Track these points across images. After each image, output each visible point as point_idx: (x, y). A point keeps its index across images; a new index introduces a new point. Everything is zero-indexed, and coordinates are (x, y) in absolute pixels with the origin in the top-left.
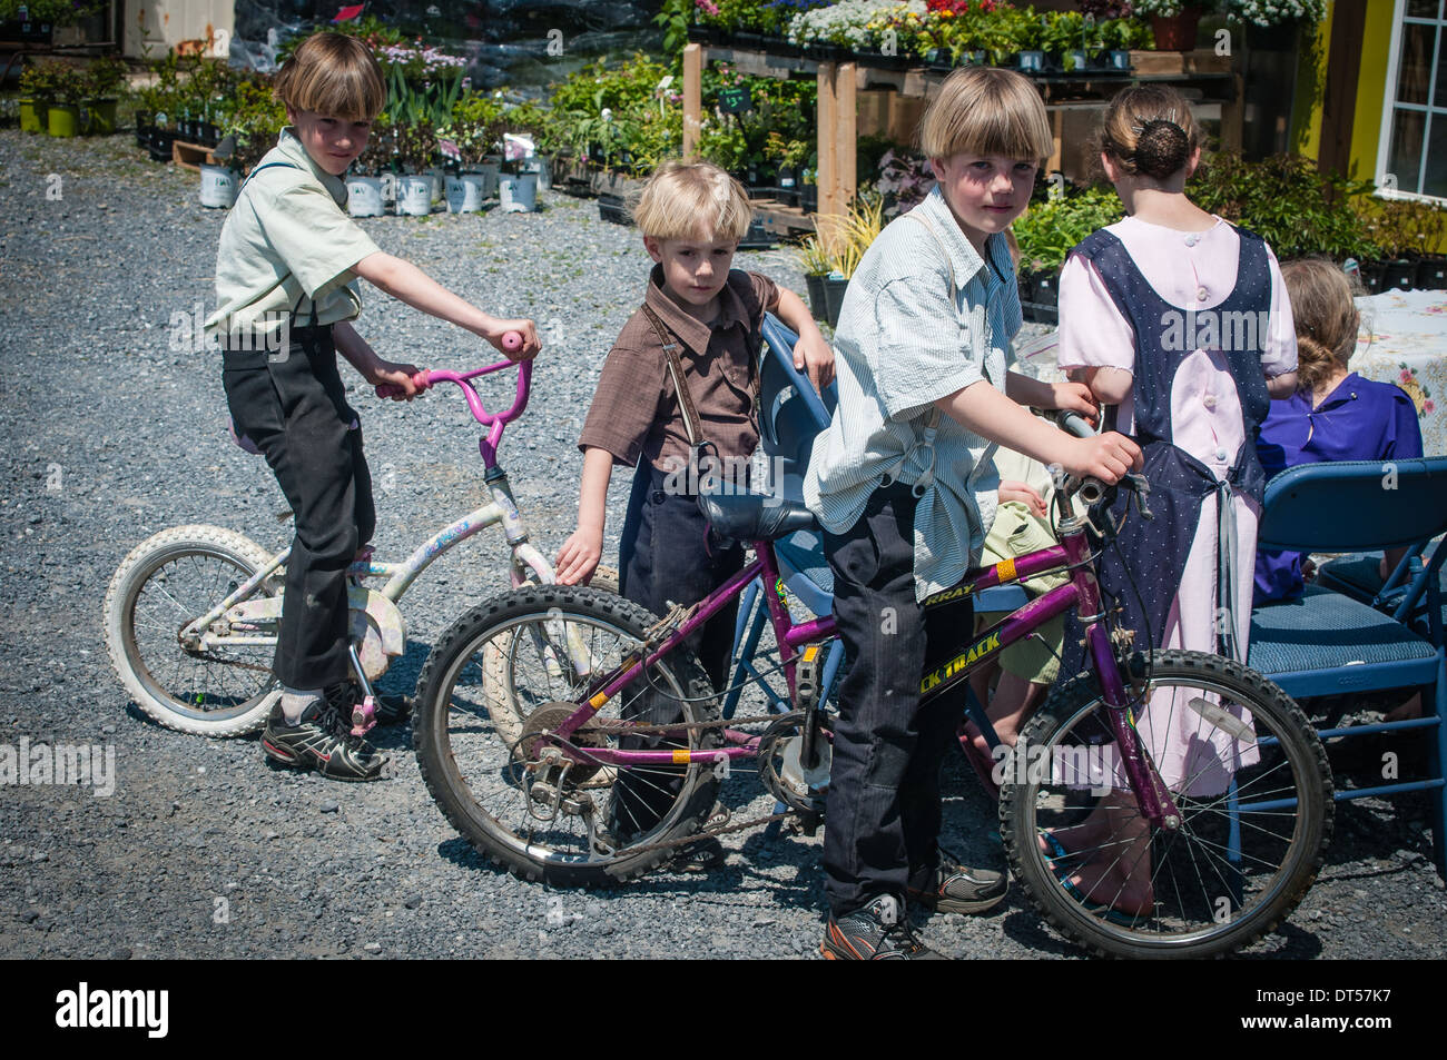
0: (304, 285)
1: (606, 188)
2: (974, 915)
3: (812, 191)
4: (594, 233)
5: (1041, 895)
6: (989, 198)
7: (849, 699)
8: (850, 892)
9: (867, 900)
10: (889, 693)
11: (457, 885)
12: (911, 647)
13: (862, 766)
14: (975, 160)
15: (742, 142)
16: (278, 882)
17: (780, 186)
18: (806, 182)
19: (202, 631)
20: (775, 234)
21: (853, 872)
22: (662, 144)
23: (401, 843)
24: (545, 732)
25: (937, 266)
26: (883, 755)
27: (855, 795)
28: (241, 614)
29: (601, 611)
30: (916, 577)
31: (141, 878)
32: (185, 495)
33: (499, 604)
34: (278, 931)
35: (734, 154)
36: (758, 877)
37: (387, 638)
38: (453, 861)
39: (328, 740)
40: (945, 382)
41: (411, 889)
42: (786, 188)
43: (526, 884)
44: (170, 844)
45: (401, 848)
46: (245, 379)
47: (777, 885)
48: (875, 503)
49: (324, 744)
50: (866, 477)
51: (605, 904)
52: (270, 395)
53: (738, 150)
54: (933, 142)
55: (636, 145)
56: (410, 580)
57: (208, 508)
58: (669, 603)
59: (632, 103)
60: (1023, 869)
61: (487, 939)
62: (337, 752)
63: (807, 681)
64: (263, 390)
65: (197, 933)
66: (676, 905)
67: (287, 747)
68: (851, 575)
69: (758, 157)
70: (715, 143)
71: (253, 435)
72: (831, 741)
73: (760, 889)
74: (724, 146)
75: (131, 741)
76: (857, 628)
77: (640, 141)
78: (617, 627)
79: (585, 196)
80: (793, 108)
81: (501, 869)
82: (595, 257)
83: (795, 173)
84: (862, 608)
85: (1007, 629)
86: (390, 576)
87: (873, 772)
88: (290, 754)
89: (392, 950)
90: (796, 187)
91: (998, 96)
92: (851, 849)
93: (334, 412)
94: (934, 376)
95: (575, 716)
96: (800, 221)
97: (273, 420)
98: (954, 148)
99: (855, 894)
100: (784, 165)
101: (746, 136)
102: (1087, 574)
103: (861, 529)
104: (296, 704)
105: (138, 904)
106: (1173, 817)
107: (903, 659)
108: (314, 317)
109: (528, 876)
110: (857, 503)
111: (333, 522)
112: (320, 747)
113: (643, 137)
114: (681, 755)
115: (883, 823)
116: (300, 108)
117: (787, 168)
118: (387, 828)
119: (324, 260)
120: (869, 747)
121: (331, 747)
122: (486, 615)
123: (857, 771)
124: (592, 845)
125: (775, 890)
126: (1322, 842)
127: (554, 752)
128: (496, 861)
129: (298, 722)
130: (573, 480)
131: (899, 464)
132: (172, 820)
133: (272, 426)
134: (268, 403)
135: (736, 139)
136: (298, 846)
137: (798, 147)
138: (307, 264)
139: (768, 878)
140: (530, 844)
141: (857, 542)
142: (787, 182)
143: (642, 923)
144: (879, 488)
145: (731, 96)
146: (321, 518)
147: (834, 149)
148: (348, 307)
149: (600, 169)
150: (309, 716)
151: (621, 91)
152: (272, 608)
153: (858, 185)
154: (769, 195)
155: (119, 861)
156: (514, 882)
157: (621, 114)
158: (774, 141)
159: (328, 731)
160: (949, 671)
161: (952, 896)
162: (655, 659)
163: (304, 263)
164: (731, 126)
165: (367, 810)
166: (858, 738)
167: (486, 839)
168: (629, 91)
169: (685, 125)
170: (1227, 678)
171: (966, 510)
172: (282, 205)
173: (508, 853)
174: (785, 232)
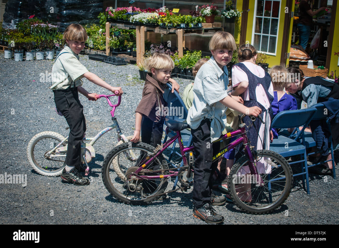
0: (72, 79)
1: (89, 52)
2: (220, 206)
3: (135, 53)
4: (89, 62)
5: (236, 201)
6: (223, 58)
7: (197, 163)
8: (200, 203)
9: (204, 205)
10: (206, 162)
11: (113, 206)
12: (210, 152)
13: (201, 177)
14: (221, 50)
15: (118, 42)
16: (75, 208)
17: (127, 51)
18: (134, 50)
19: (50, 154)
20: (127, 62)
21: (200, 199)
22: (101, 43)
23: (97, 198)
24: (132, 173)
25: (215, 73)
26: (205, 174)
27: (200, 183)
28: (59, 150)
29: (143, 147)
30: (211, 138)
31: (46, 209)
32: (23, 122)
33: (121, 146)
34: (79, 219)
35: (117, 45)
36: (174, 200)
37: (92, 154)
38: (110, 201)
39: (75, 177)
40: (221, 97)
41: (103, 208)
42: (129, 52)
43: (127, 205)
44: (48, 201)
45: (98, 199)
46: (61, 99)
47: (178, 202)
48: (203, 123)
49: (74, 178)
50: (201, 117)
51: (145, 208)
52: (66, 102)
53: (118, 44)
54: (211, 47)
55: (95, 43)
56: (96, 141)
57: (29, 125)
58: (158, 145)
59: (93, 35)
60: (233, 196)
61: (124, 218)
62: (77, 180)
63: (191, 160)
64: (64, 101)
65: (62, 220)
66: (160, 207)
67: (66, 178)
68: (198, 138)
69: (122, 46)
70: (113, 43)
71: (61, 111)
72: (193, 172)
73: (175, 203)
74: (115, 43)
75: (31, 178)
76: (199, 149)
77: (96, 43)
78: (147, 150)
79: (84, 54)
80: (128, 35)
81: (121, 202)
82: (91, 68)
83: (131, 49)
84: (200, 144)
85: (229, 147)
86: (91, 140)
87: (204, 178)
88: (67, 179)
89: (105, 221)
90: (131, 52)
91: (225, 37)
92: (200, 194)
93: (79, 106)
94: (219, 96)
95: (139, 169)
96: (132, 59)
97: (66, 108)
98: (216, 48)
99: (201, 203)
100: (128, 47)
101: (119, 41)
102: (246, 135)
103: (200, 128)
104: (68, 169)
105: (47, 215)
106: (263, 184)
107: (209, 155)
108: (75, 85)
109: (127, 203)
110: (199, 123)
111: (79, 130)
112: (73, 178)
113: (96, 42)
114: (161, 176)
115: (206, 188)
116: (70, 40)
117: (129, 48)
118: (93, 195)
119: (77, 73)
120: (203, 173)
121: (76, 178)
122: (118, 149)
123: (200, 178)
124: (142, 196)
125: (178, 203)
126: (291, 186)
127: (134, 177)
128: (120, 201)
129: (69, 173)
130: (103, 116)
131: (207, 115)
132: (47, 195)
133: (66, 109)
134: (66, 104)
135: (117, 42)
136: (76, 200)
137: (131, 44)
138: (73, 74)
139: (176, 200)
140: (127, 196)
141: (199, 131)
142: (129, 51)
143: (154, 212)
144: (203, 120)
145: (116, 33)
146: (76, 129)
147: (140, 44)
148: (80, 83)
149: (87, 48)
150: (71, 171)
151: (90, 32)
152: (65, 148)
153: (145, 51)
154: (124, 53)
155: (39, 205)
156: (124, 205)
157: (91, 37)
158: (126, 43)
159: (75, 175)
160: (217, 156)
161: (216, 202)
162: (155, 157)
163: (72, 74)
164: (116, 39)
165: (87, 191)
166: (200, 171)
167: (118, 196)
168: (92, 32)
169: (106, 39)
170: (272, 155)
171: (220, 123)
172: (68, 61)
173: (123, 199)
174: (129, 61)
